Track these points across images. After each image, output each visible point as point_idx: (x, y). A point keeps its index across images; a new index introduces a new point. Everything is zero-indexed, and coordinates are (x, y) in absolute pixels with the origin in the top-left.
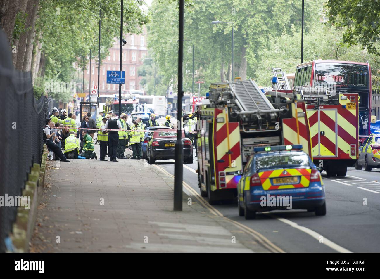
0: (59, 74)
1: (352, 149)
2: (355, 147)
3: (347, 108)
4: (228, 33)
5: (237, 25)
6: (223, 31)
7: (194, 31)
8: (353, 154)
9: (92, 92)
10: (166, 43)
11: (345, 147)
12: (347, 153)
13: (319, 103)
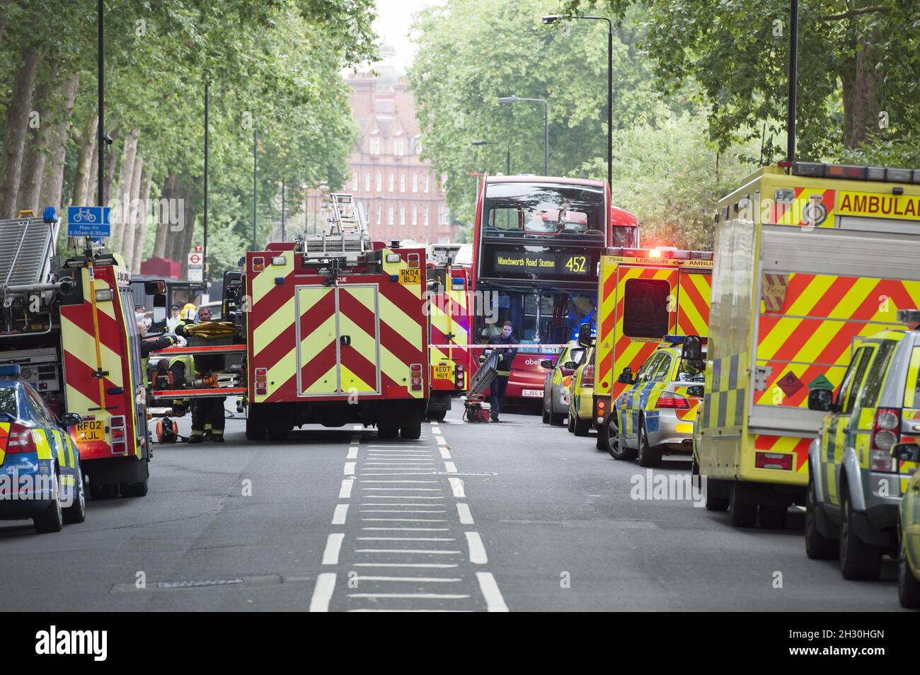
0: (235, 222)
1: (413, 375)
2: (421, 371)
3: (401, 280)
4: (578, 124)
5: (597, 106)
6: (566, 120)
7: (503, 121)
8: (416, 388)
9: (191, 259)
10: (458, 149)
11: (397, 371)
12: (401, 384)
13: (335, 271)
